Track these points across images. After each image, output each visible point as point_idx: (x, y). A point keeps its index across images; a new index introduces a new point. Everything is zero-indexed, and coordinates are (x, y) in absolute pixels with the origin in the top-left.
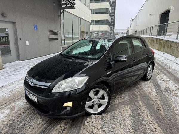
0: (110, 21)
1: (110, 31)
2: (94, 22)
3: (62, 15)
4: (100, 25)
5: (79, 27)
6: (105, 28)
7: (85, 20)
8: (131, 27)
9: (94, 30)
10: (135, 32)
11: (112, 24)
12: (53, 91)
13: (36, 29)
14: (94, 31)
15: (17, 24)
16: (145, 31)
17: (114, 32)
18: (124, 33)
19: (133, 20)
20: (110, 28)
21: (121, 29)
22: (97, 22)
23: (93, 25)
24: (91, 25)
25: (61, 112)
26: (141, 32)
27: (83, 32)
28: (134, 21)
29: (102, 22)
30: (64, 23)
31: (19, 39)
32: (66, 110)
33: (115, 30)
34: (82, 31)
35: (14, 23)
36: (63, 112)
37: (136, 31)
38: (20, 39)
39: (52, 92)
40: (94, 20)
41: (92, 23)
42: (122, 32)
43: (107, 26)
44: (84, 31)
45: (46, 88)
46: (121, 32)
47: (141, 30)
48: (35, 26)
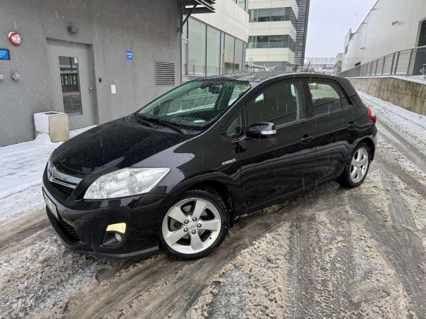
0: (294, 39)
1: (292, 62)
2: (254, 41)
3: (184, 27)
4: (270, 49)
5: (221, 55)
6: (281, 55)
7: (235, 38)
8: (346, 52)
9: (255, 60)
10: (357, 65)
11: (298, 45)
12: (88, 196)
13: (131, 59)
14: (254, 63)
15: (95, 49)
16: (381, 63)
17: (302, 64)
18: (328, 68)
19: (352, 35)
20: (293, 54)
21: (323, 59)
22: (262, 41)
23: (253, 47)
24: (247, 47)
25: (101, 243)
26: (369, 66)
27: (227, 65)
28: (353, 38)
29: (274, 41)
30: (187, 45)
31: (97, 81)
32: (114, 240)
33: (306, 61)
34: (226, 63)
35: (89, 46)
36: (105, 244)
37: (360, 63)
38: (100, 80)
39: (85, 197)
40: (254, 37)
41: (251, 44)
42: (325, 65)
43: (286, 50)
44: (232, 62)
45: (74, 187)
46: (321, 65)
47: (370, 61)
48: (128, 52)
